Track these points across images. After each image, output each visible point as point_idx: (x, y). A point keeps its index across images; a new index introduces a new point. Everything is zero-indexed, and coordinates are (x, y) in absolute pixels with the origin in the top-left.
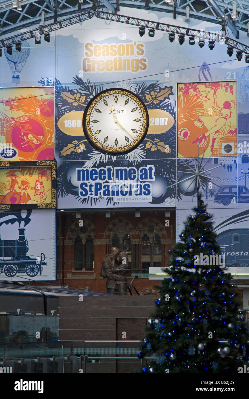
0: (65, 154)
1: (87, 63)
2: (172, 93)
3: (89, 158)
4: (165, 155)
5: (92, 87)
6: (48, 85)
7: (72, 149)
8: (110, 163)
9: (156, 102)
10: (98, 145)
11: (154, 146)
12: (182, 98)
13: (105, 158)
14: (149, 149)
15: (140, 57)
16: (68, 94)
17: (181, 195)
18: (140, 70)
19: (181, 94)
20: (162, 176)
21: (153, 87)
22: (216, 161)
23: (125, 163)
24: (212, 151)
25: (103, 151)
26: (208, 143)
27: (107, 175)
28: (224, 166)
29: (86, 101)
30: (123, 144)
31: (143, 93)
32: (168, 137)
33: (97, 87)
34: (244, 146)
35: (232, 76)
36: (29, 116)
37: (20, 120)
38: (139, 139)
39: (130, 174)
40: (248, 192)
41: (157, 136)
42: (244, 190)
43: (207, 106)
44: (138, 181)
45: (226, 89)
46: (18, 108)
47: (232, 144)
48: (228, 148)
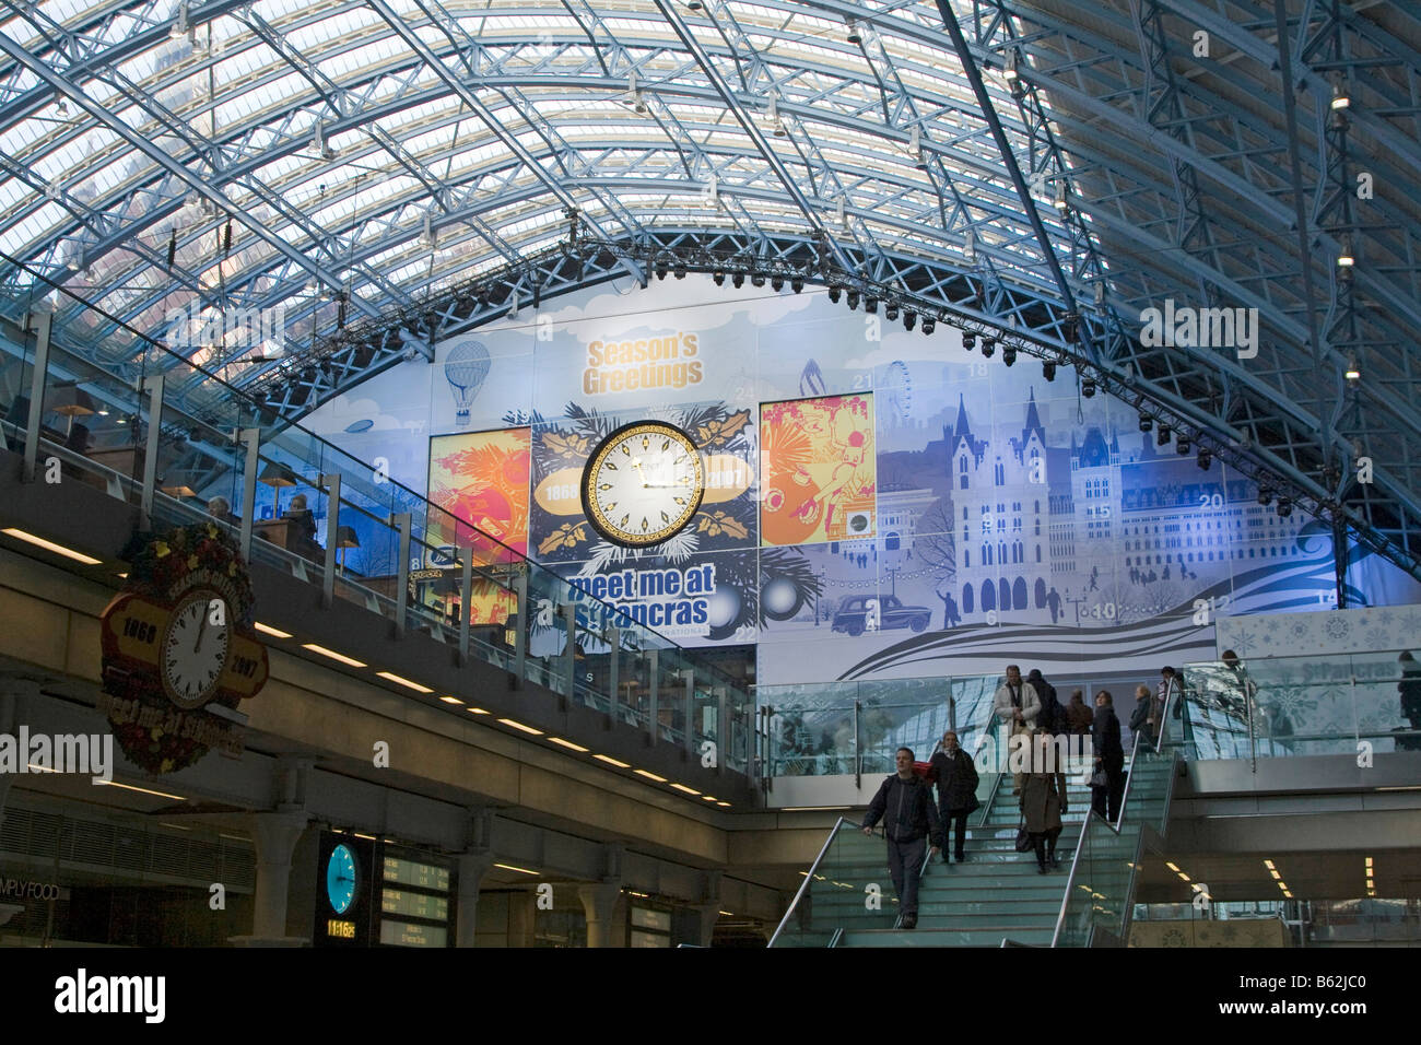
0: (546, 552)
1: (592, 378)
2: (750, 423)
3: (590, 556)
4: (735, 542)
5: (599, 422)
6: (520, 423)
7: (561, 541)
8: (630, 563)
9: (719, 441)
10: (611, 530)
11: (715, 526)
12: (769, 431)
13: (621, 555)
14: (706, 532)
15: (690, 360)
16: (557, 438)
17: (767, 620)
18: (689, 384)
19: (766, 423)
20: (730, 583)
21: (713, 413)
22: (835, 548)
23: (659, 562)
24: (827, 530)
25: (622, 544)
26: (820, 515)
27: (624, 587)
28: (852, 558)
29: (588, 447)
30: (657, 527)
31: (695, 425)
32: (742, 507)
33: (610, 420)
34: (889, 516)
35: (865, 382)
36: (486, 484)
37: (468, 493)
38: (689, 514)
39: (668, 582)
40: (901, 607)
41: (723, 506)
42: (891, 604)
43: (818, 443)
44: (683, 595)
45: (854, 409)
46: (466, 470)
47: (866, 514)
48: (860, 523)
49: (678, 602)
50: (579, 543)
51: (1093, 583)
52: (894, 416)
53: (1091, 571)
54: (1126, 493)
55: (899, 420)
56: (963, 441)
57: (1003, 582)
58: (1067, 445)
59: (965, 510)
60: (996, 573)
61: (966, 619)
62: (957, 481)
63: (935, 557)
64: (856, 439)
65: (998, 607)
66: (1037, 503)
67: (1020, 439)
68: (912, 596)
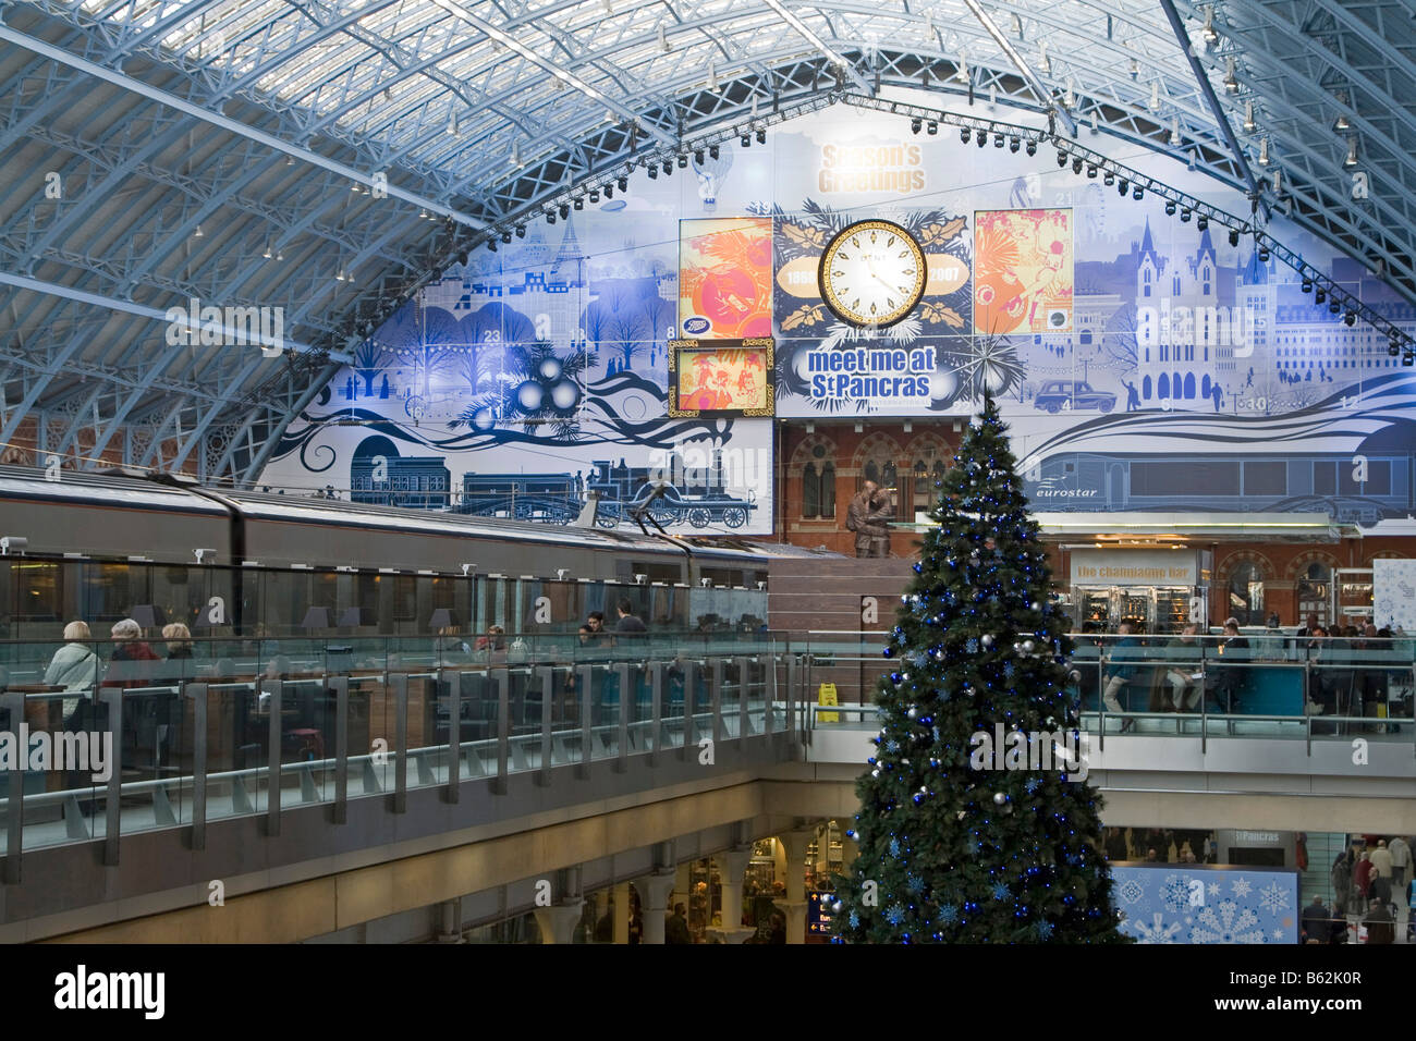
0: (788, 328)
1: (826, 178)
2: (966, 228)
3: (827, 335)
4: (953, 330)
5: (834, 217)
6: (762, 213)
7: (801, 320)
8: (862, 342)
9: (940, 242)
10: (844, 312)
11: (935, 315)
13: (855, 335)
14: (927, 320)
15: (913, 168)
16: (795, 229)
17: (980, 396)
18: (912, 189)
19: (980, 228)
20: (949, 365)
21: (934, 217)
22: (1038, 341)
23: (888, 343)
24: (1031, 323)
25: (851, 323)
26: (1025, 311)
27: (857, 363)
28: (1051, 349)
29: (824, 239)
30: (884, 313)
31: (917, 227)
32: (959, 300)
33: (843, 217)
34: (1084, 315)
35: (1066, 200)
36: (732, 265)
37: (716, 271)
38: (911, 303)
39: (896, 360)
40: (1092, 392)
41: (941, 299)
42: (1084, 389)
43: (1024, 248)
44: (909, 372)
45: (1056, 222)
46: (715, 251)
47: (1064, 312)
48: (1058, 319)
49: (904, 377)
50: (817, 322)
51: (1249, 382)
52: (1090, 230)
53: (1247, 371)
54: (1280, 309)
55: (1094, 236)
56: (1147, 256)
57: (1177, 376)
58: (1233, 265)
60: (1171, 368)
61: (1145, 404)
62: (1141, 290)
63: (1122, 352)
64: (1057, 248)
65: (1171, 395)
67: (1195, 258)
68: (1101, 383)
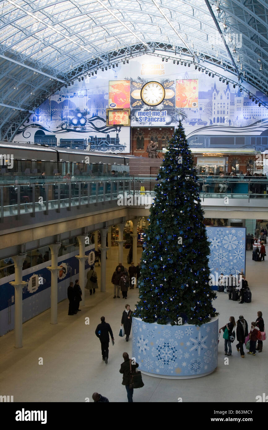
0: (134, 106)
1: (142, 72)
2: (174, 83)
3: (142, 108)
4: (171, 107)
5: (144, 81)
6: (128, 80)
7: (136, 104)
8: (150, 109)
9: (168, 87)
10: (146, 103)
11: (167, 103)
12: (178, 85)
14: (165, 104)
15: (162, 69)
16: (135, 83)
17: (177, 122)
18: (162, 74)
19: (177, 83)
20: (170, 115)
21: (167, 81)
22: (190, 110)
23: (156, 109)
24: (188, 105)
25: (148, 105)
26: (187, 102)
28: (193, 111)
29: (142, 86)
30: (155, 103)
31: (163, 83)
32: (172, 100)
33: (146, 81)
34: (200, 104)
35: (197, 77)
36: (121, 91)
37: (117, 93)
38: (161, 100)
40: (202, 121)
41: (168, 100)
42: (200, 120)
43: (187, 88)
45: (194, 82)
46: (117, 88)
48: (195, 104)
50: (140, 105)
51: (237, 119)
52: (202, 84)
53: (237, 117)
54: (244, 102)
56: (215, 90)
57: (221, 118)
58: (234, 93)
59: (215, 104)
60: (220, 116)
61: (214, 124)
62: (213, 98)
63: (209, 112)
64: (195, 88)
65: (220, 122)
66: (228, 103)
67: (226, 91)
68: (205, 119)
